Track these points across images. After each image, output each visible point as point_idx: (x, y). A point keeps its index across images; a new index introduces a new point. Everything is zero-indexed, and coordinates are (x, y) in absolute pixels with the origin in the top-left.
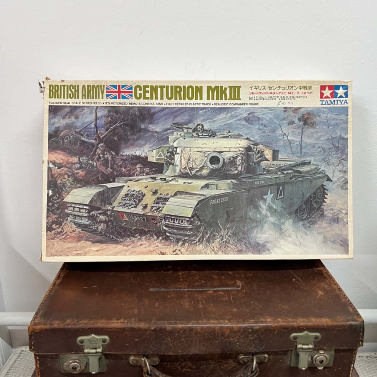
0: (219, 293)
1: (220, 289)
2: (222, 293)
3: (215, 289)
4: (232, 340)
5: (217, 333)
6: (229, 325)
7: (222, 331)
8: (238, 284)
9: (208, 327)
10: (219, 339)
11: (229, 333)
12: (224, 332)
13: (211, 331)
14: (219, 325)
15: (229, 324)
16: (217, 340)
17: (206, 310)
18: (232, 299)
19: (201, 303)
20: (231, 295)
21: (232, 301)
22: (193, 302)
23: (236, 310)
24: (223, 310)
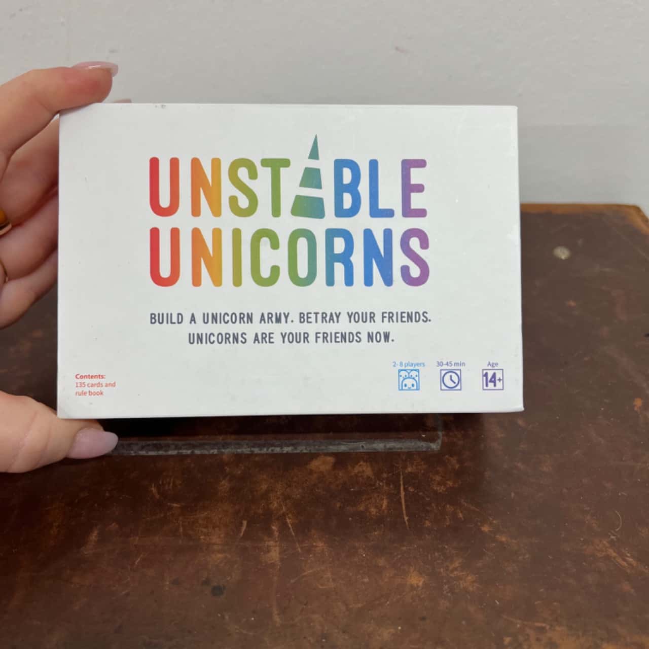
1: (362, 447)
2: (368, 471)
8: (430, 422)
17: (292, 581)
18: (404, 507)
19: (276, 534)
20: (402, 483)
21: (406, 518)
22: (245, 523)
23: (421, 584)
24: (366, 580)
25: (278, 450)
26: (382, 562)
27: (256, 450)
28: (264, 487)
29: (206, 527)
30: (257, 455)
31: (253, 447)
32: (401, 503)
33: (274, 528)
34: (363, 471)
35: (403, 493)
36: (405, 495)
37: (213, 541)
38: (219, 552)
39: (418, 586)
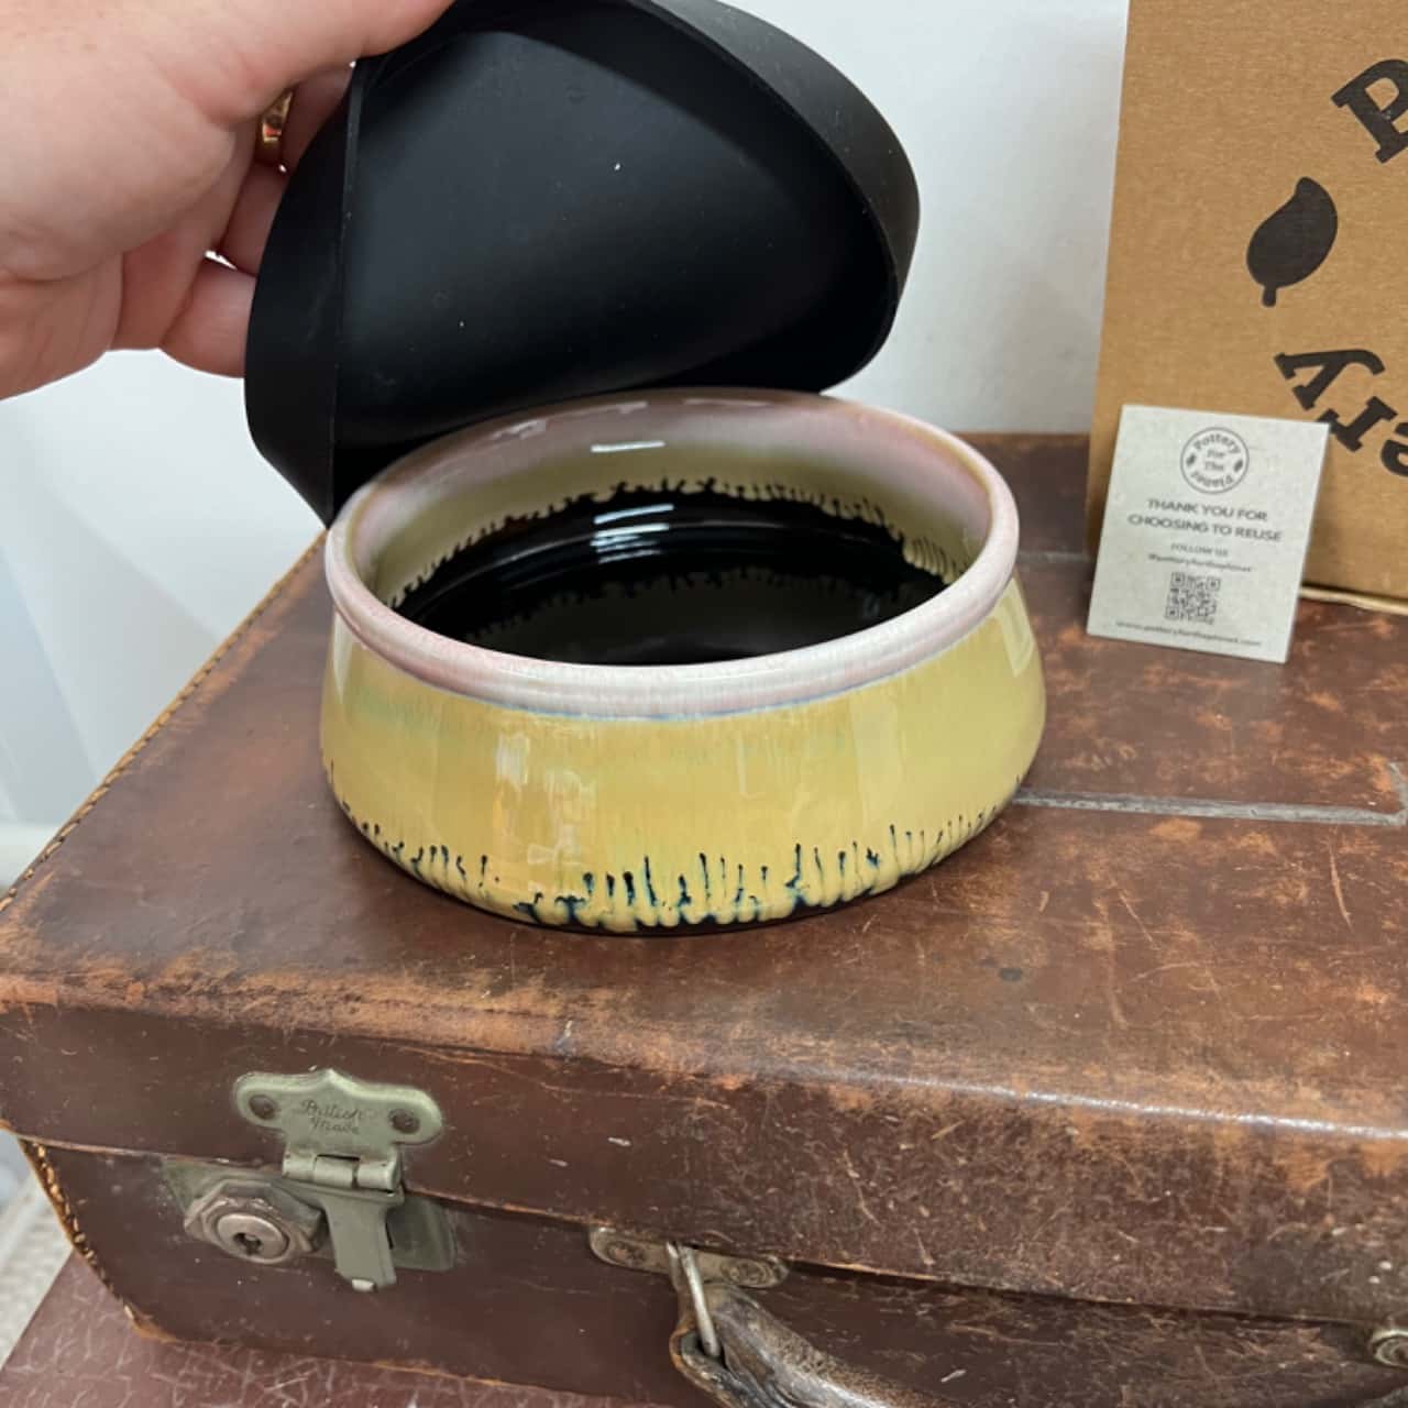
0: (1244, 842)
1: (1251, 812)
2: (1266, 845)
3: (1215, 811)
4: (1336, 1232)
5: (1227, 1171)
6: (1330, 1127)
7: (1268, 1162)
8: (1384, 784)
9: (1153, 1127)
10: (1238, 1216)
11: (1324, 1185)
12: (1281, 1174)
13: (1180, 1154)
14: (1249, 1118)
15: (1326, 1120)
16: (1220, 1220)
17: (1142, 976)
18: (1340, 899)
19: (1104, 913)
20: (1333, 866)
21: (1346, 914)
22: (1045, 896)
23: (1382, 1001)
24: (1277, 987)
25: (1092, 805)
26: (1303, 965)
27: (1052, 803)
28: (1073, 851)
29: (978, 893)
30: (1054, 809)
31: (1047, 797)
32: (1334, 894)
33: (1098, 905)
34: (1258, 846)
35: (1336, 882)
36: (1342, 884)
37: (993, 912)
38: (1004, 926)
39: (1377, 1004)
